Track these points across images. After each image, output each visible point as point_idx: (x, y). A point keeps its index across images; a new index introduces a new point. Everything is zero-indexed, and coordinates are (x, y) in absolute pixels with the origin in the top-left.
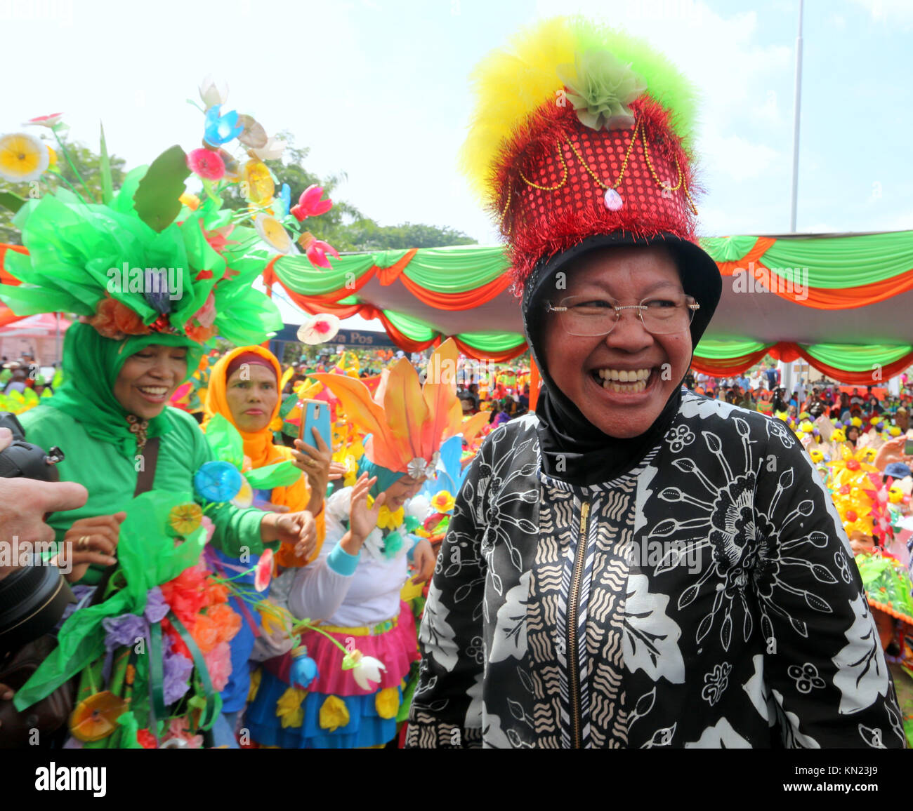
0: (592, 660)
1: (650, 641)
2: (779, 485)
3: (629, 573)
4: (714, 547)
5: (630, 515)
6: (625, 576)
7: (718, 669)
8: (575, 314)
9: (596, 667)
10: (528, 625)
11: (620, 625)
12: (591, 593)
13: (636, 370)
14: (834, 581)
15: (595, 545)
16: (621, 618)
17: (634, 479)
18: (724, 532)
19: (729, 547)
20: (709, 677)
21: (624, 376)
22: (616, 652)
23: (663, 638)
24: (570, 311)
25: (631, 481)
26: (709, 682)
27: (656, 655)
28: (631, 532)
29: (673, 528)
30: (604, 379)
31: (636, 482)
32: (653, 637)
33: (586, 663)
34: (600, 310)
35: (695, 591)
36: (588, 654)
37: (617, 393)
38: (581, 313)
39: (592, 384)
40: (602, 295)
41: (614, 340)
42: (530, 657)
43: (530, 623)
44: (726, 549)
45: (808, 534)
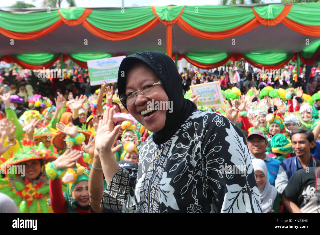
0: (152, 200)
1: (164, 193)
2: (210, 140)
3: (164, 171)
4: (187, 160)
5: (168, 153)
6: (163, 173)
7: (192, 205)
9: (153, 202)
11: (158, 188)
12: (155, 179)
14: (222, 176)
15: (159, 164)
16: (159, 186)
17: (171, 141)
18: (191, 156)
19: (192, 161)
20: (189, 209)
22: (157, 197)
23: (168, 192)
25: (171, 142)
26: (189, 210)
27: (167, 198)
28: (167, 158)
29: (177, 157)
31: (172, 142)
32: (165, 192)
35: (180, 177)
36: (152, 198)
43: (141, 189)
44: (191, 162)
45: (216, 159)
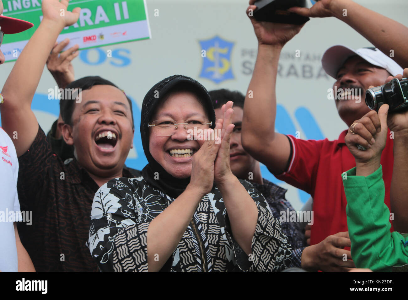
0: (213, 259)
3: (220, 227)
5: (211, 208)
6: (219, 228)
8: (159, 127)
9: (215, 261)
10: (179, 250)
11: (223, 244)
13: (185, 149)
16: (223, 242)
21: (179, 151)
22: (223, 254)
24: (157, 126)
28: (214, 214)
30: (172, 154)
33: (211, 261)
34: (168, 125)
36: (211, 257)
37: (178, 159)
38: (161, 127)
39: (167, 155)
40: (168, 119)
41: (174, 137)
42: (181, 263)
43: (181, 249)
